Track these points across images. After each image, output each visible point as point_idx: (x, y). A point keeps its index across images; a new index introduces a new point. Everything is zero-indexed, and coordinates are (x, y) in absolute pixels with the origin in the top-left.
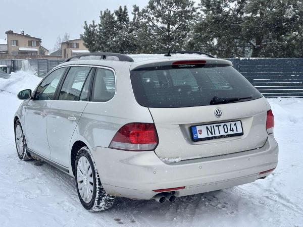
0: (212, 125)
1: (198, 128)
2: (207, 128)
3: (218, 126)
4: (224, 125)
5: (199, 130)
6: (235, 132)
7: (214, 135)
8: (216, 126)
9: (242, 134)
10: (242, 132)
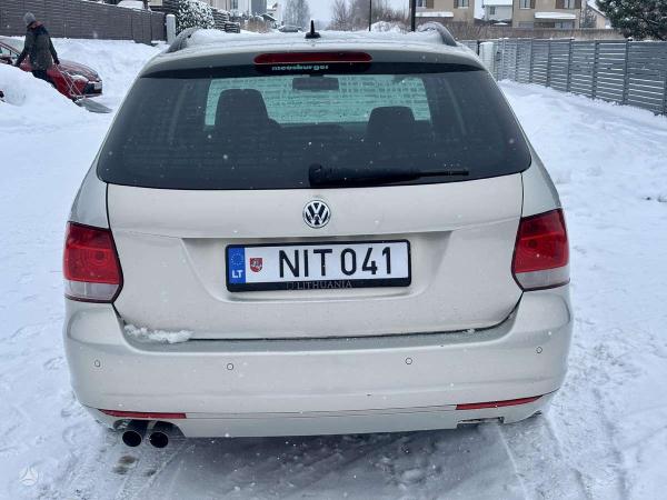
0: (301, 249)
1: (250, 253)
2: (283, 255)
3: (323, 252)
4: (346, 251)
5: (252, 260)
6: (381, 274)
7: (302, 278)
8: (316, 252)
9: (405, 282)
10: (406, 275)
